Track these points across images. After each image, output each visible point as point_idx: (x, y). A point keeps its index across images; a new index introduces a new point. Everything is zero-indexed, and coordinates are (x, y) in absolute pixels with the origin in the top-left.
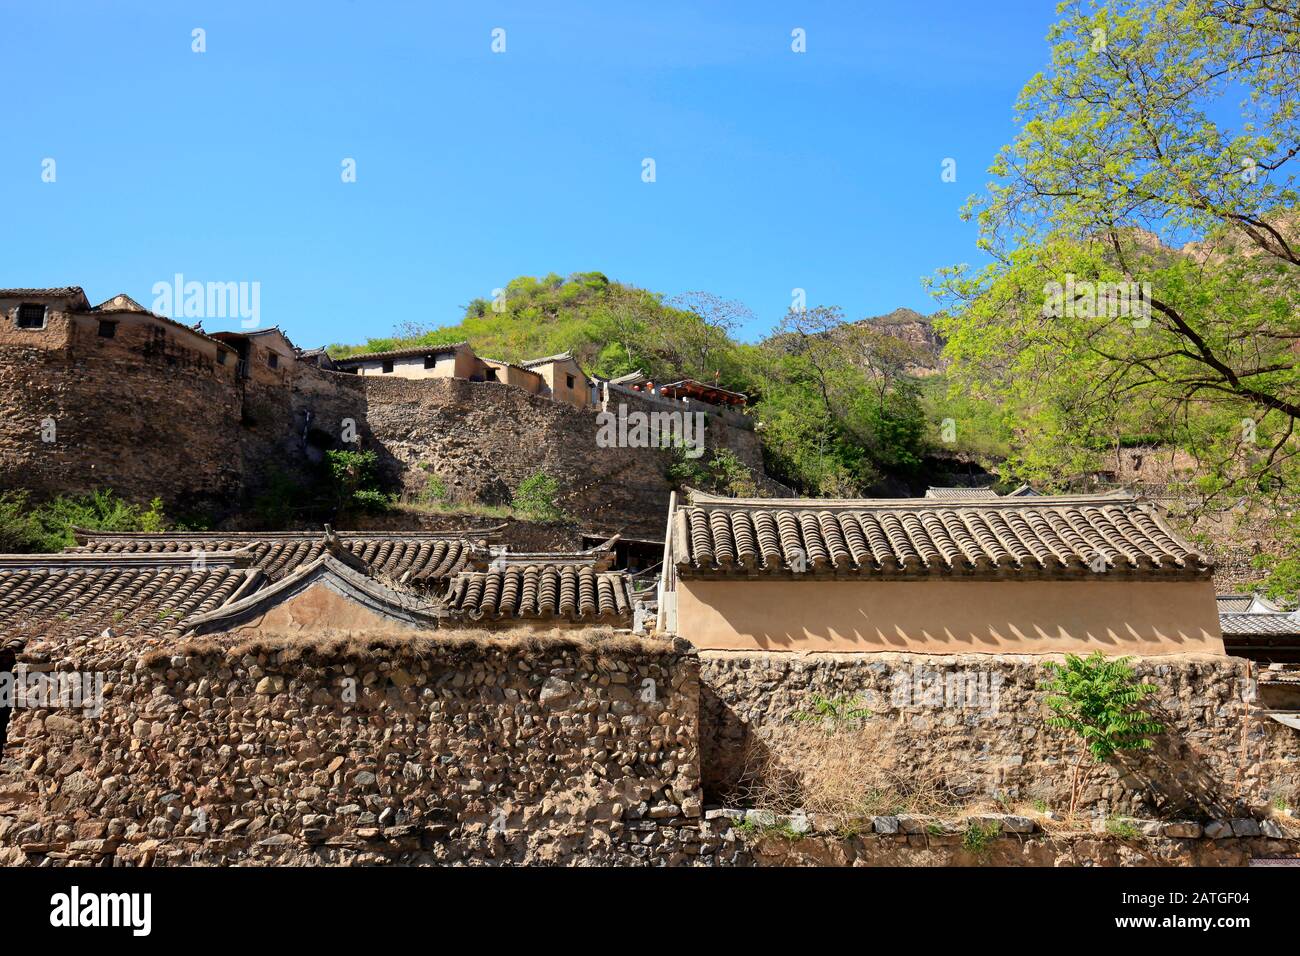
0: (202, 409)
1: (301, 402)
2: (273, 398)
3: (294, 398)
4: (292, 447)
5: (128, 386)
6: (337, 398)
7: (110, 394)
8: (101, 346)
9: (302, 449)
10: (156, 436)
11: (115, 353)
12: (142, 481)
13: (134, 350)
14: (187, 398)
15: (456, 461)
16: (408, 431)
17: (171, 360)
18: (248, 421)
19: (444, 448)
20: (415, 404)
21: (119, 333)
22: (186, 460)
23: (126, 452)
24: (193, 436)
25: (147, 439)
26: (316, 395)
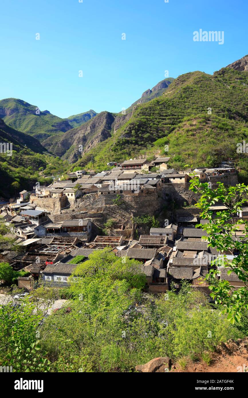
0: (154, 199)
1: (164, 189)
2: (160, 190)
3: (162, 189)
4: (164, 197)
5: (146, 199)
6: (168, 188)
7: (144, 200)
8: (142, 194)
9: (165, 197)
10: (150, 205)
11: (144, 194)
12: (150, 211)
13: (146, 194)
14: (153, 198)
15: (187, 196)
16: (179, 192)
17: (150, 194)
18: (159, 197)
19: (185, 194)
20: (180, 187)
21: (144, 192)
22: (154, 207)
23: (148, 208)
24: (154, 203)
25: (149, 205)
26: (166, 188)
